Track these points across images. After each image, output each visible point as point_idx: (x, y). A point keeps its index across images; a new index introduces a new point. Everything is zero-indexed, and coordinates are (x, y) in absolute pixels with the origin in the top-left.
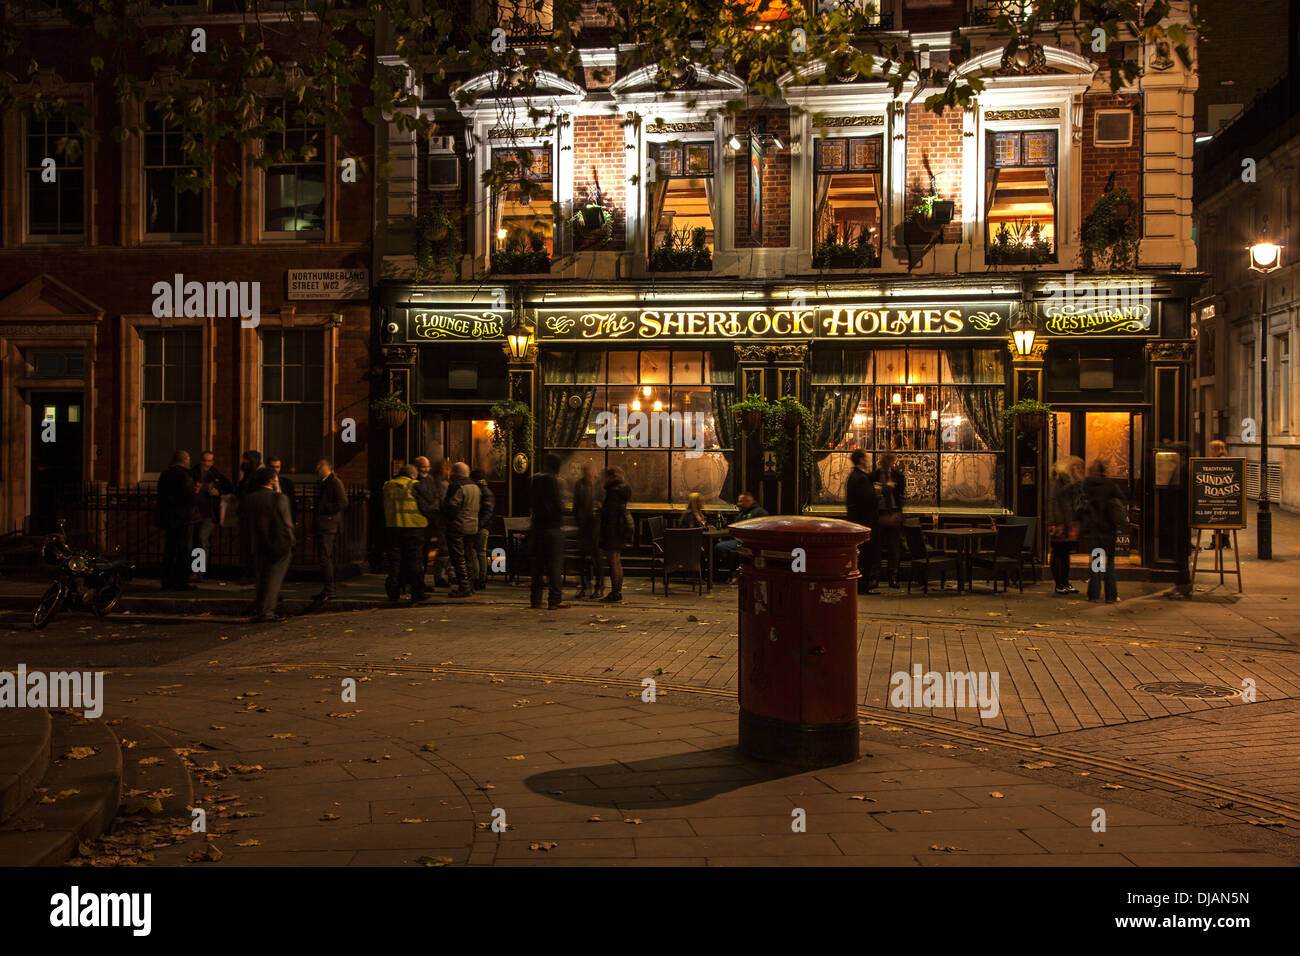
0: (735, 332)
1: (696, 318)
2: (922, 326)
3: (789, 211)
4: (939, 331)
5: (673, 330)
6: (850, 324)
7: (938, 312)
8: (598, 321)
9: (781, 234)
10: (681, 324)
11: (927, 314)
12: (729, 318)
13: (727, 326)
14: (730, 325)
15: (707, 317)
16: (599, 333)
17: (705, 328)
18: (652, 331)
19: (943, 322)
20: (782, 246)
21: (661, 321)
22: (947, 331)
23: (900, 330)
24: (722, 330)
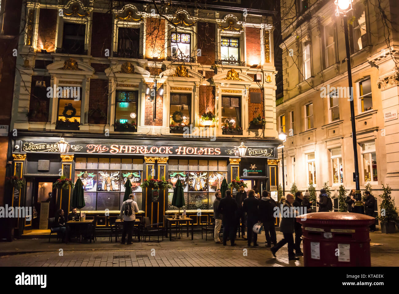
0: (145, 152)
1: (132, 148)
2: (208, 152)
3: (162, 115)
4: (213, 154)
5: (123, 151)
6: (184, 151)
7: (213, 149)
8: (94, 147)
9: (160, 122)
10: (126, 149)
11: (209, 149)
12: (144, 148)
13: (143, 151)
14: (144, 150)
15: (136, 147)
16: (94, 151)
17: (135, 151)
18: (115, 151)
19: (214, 151)
20: (160, 125)
21: (119, 148)
22: (215, 154)
23: (201, 153)
24: (141, 152)
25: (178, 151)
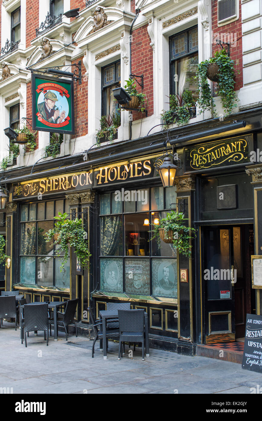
0: (67, 187)
1: (55, 180)
2: (134, 173)
3: (88, 113)
5: (49, 189)
6: (106, 176)
8: (28, 187)
9: (86, 127)
10: (51, 185)
11: (136, 165)
12: (66, 179)
13: (65, 184)
15: (59, 180)
16: (29, 193)
18: (43, 190)
19: (143, 169)
21: (45, 184)
23: (125, 177)
24: (63, 187)
25: (99, 177)
